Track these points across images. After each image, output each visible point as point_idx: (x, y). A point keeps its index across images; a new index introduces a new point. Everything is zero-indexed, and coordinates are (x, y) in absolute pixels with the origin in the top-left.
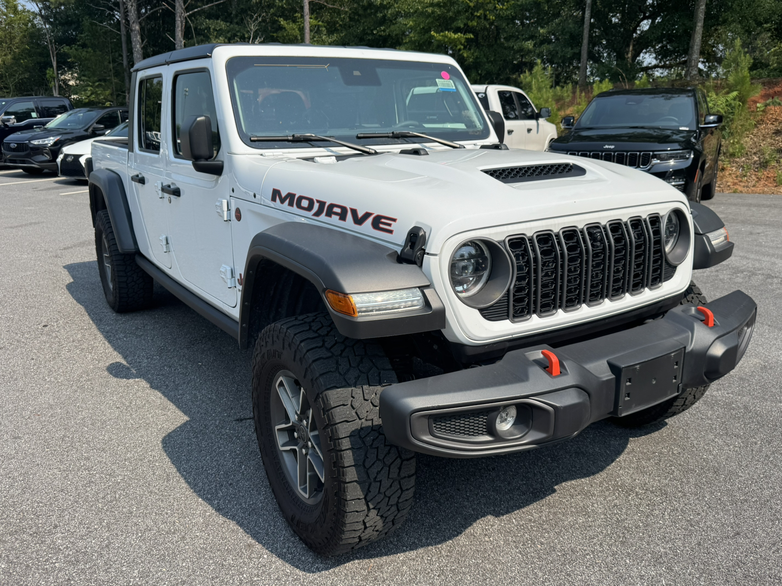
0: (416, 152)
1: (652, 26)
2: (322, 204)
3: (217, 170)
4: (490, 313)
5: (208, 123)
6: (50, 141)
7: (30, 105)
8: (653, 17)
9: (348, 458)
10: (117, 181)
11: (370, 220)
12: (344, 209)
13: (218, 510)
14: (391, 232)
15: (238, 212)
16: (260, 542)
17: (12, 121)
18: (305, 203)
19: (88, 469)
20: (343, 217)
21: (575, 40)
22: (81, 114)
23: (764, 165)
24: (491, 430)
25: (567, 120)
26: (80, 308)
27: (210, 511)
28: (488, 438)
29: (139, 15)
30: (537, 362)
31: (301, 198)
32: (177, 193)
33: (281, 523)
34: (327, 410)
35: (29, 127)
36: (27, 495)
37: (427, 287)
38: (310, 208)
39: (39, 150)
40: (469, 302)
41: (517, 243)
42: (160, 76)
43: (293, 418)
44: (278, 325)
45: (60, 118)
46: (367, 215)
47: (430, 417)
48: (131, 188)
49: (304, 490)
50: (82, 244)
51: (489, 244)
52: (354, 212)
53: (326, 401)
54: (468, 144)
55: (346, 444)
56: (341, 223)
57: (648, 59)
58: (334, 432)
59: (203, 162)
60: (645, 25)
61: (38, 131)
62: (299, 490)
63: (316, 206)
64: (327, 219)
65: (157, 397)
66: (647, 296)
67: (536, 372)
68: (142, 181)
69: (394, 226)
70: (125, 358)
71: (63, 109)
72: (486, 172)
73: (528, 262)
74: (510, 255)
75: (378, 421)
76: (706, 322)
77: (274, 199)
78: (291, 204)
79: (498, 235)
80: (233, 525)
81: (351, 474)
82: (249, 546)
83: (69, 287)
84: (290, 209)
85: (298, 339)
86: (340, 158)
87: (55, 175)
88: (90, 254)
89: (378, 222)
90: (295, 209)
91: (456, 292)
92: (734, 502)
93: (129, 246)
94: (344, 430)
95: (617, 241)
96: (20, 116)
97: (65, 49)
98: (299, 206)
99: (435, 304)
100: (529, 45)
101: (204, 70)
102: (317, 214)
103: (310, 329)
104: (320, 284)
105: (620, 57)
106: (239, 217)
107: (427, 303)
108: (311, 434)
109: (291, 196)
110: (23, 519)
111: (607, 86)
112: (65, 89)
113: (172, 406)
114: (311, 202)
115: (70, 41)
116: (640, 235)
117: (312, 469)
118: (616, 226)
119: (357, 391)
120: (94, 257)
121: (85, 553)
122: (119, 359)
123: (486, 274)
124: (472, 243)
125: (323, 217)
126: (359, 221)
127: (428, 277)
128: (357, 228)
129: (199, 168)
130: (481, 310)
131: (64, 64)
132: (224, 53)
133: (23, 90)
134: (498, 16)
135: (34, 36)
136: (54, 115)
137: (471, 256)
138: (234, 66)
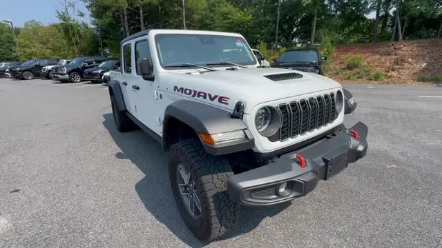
0: (233, 69)
1: (297, 29)
2: (195, 92)
3: (152, 79)
4: (272, 139)
5: (148, 61)
6: (100, 71)
7: (93, 59)
8: (297, 26)
9: (212, 206)
10: (117, 84)
11: (218, 98)
12: (205, 94)
13: (157, 218)
14: (227, 104)
15: (161, 95)
16: (175, 233)
17: (87, 65)
18: (188, 92)
19: (105, 200)
20: (205, 97)
21: (273, 34)
22: (110, 62)
23: (337, 74)
24: (277, 193)
25: (274, 60)
26: (107, 130)
27: (154, 218)
28: (275, 196)
29: (129, 29)
30: (294, 160)
31: (186, 90)
32: (138, 88)
33: (183, 224)
34: (202, 185)
35: (92, 67)
36: (79, 213)
37: (246, 129)
38: (190, 94)
39: (95, 74)
40: (263, 134)
41: (283, 107)
42: (130, 44)
43: (186, 182)
44: (178, 145)
45: (103, 63)
46: (216, 97)
47: (250, 190)
48: (123, 86)
49: (192, 212)
50: (108, 107)
51: (270, 108)
52: (210, 95)
53: (201, 181)
54: (250, 67)
55: (211, 200)
56: (204, 100)
57: (296, 40)
58: (205, 194)
59: (146, 76)
60: (295, 30)
61: (95, 68)
62: (190, 211)
63: (193, 92)
64: (198, 98)
65: (134, 166)
66: (330, 126)
67: (295, 165)
68: (126, 84)
69: (228, 101)
70: (122, 150)
71: (104, 61)
72: (265, 76)
73: (287, 115)
74: (280, 112)
75: (225, 189)
76: (355, 136)
77: (175, 90)
78: (182, 92)
79: (275, 104)
80: (163, 225)
81: (213, 213)
82: (171, 235)
83: (104, 123)
84: (182, 94)
85: (187, 152)
86: (201, 73)
87: (101, 83)
88: (110, 111)
89: (221, 99)
90: (184, 94)
91: (258, 130)
92: (362, 206)
93: (123, 109)
94: (210, 194)
95: (320, 104)
96: (89, 63)
97: (105, 41)
98: (185, 93)
99: (250, 137)
100: (259, 35)
101: (146, 40)
102: (193, 96)
103: (192, 147)
104: (197, 129)
105: (287, 39)
106: (161, 98)
107: (246, 137)
108: (194, 191)
109: (182, 89)
110: (77, 225)
111: (284, 49)
112: (105, 54)
113: (139, 170)
114: (190, 91)
115: (106, 38)
116: (328, 102)
117: (195, 204)
118: (319, 98)
119: (215, 176)
120: (112, 112)
121: (101, 242)
122: (120, 151)
123: (268, 121)
124: (264, 108)
125: (196, 97)
126: (212, 99)
127: (246, 124)
128: (211, 102)
129: (145, 79)
130: (268, 138)
131: (105, 45)
132: (153, 33)
133: (91, 54)
134: (248, 27)
135: (94, 36)
136: (101, 63)
137: (263, 113)
138: (158, 38)
